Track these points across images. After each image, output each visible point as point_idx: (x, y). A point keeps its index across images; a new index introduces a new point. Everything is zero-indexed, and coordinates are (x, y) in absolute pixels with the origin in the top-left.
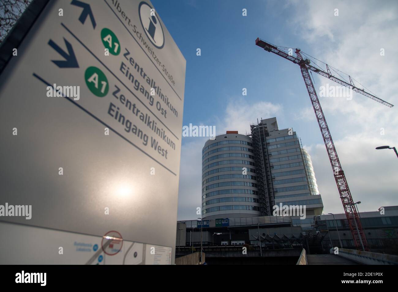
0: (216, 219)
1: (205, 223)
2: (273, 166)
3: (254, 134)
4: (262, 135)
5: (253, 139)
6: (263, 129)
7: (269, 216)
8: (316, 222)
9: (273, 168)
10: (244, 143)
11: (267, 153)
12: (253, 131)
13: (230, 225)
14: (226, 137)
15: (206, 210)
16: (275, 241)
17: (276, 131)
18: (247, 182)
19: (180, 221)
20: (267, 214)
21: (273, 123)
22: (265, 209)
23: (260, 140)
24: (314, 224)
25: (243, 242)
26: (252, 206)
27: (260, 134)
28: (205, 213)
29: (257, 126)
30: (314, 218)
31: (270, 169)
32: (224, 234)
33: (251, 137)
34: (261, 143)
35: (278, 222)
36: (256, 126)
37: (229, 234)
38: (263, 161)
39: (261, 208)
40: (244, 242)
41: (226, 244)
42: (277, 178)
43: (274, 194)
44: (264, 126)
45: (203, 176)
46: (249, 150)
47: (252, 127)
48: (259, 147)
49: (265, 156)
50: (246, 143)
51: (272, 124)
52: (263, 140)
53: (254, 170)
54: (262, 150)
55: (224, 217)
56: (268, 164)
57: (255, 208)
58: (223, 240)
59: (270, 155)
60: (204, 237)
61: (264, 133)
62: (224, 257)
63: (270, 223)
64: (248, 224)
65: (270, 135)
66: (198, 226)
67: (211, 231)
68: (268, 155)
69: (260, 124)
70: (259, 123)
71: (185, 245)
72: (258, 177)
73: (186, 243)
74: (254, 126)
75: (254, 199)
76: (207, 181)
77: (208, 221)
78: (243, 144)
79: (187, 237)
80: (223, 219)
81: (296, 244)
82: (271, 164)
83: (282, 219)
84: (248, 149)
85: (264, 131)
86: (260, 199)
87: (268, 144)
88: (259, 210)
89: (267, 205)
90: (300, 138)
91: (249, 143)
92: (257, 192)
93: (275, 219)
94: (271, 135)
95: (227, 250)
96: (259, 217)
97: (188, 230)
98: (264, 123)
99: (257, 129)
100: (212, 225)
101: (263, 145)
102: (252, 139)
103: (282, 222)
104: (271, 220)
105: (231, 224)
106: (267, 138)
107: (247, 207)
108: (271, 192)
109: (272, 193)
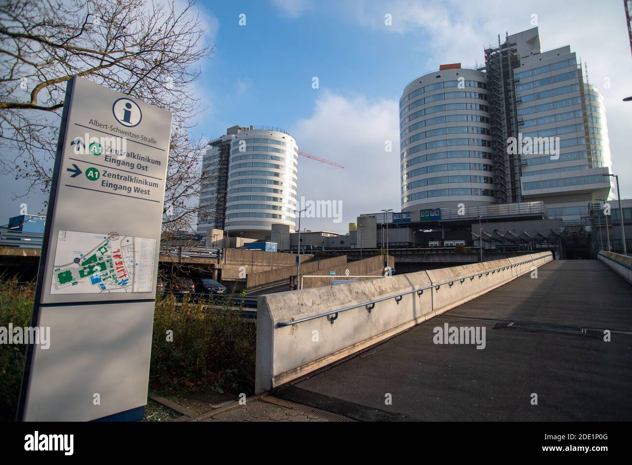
0: (421, 211)
1: (404, 216)
2: (522, 122)
3: (490, 66)
4: (506, 66)
5: (488, 74)
6: (509, 55)
7: (510, 203)
8: (592, 212)
9: (523, 124)
10: (472, 84)
11: (512, 99)
12: (489, 61)
13: (443, 219)
14: (438, 77)
15: (408, 196)
16: (509, 240)
17: (534, 55)
18: (474, 152)
20: (506, 201)
21: (531, 40)
22: (504, 193)
23: (502, 75)
24: (589, 216)
26: (481, 189)
27: (501, 64)
28: (405, 200)
29: (498, 49)
30: (589, 205)
31: (517, 127)
32: (435, 230)
33: (484, 71)
34: (502, 81)
35: (521, 213)
36: (496, 50)
37: (442, 232)
38: (505, 114)
39: (497, 191)
40: (463, 242)
41: (437, 244)
43: (520, 169)
44: (512, 47)
46: (479, 97)
47: (488, 52)
48: (499, 89)
49: (508, 104)
50: (474, 84)
51: (527, 42)
52: (506, 75)
53: (488, 130)
54: (503, 95)
55: (434, 208)
56: (514, 119)
57: (486, 193)
58: (433, 240)
59: (518, 102)
60: (404, 236)
61: (510, 63)
62: (426, 261)
63: (508, 214)
64: (470, 217)
65: (521, 65)
66: (394, 220)
67: (414, 226)
68: (515, 102)
69: (504, 46)
70: (502, 43)
71: (376, 247)
72: (494, 142)
73: (378, 244)
74: (491, 49)
75: (486, 178)
76: (411, 151)
77: (409, 213)
78: (470, 85)
79: (378, 236)
80: (431, 210)
81: (548, 245)
82: (519, 118)
83: (529, 208)
84: (479, 95)
85: (509, 59)
86: (496, 177)
87: (516, 82)
88: (492, 195)
89: (507, 187)
90: (585, 63)
91: (481, 83)
92: (490, 166)
93: (516, 209)
94: (523, 64)
95: (435, 252)
96: (489, 206)
97: (379, 227)
98: (511, 42)
99: (498, 55)
100: (416, 219)
101: (506, 84)
102: (487, 76)
103: (527, 213)
104: (509, 210)
105: (445, 217)
106: (516, 71)
107: (473, 191)
108: (516, 166)
109: (518, 168)
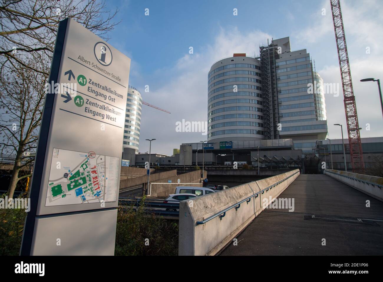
0: (220, 142)
1: (210, 146)
2: (280, 91)
3: (263, 57)
4: (271, 58)
5: (261, 61)
6: (274, 51)
7: (272, 139)
8: (318, 146)
9: (281, 93)
10: (252, 66)
11: (275, 77)
12: (262, 53)
13: (233, 148)
14: (232, 60)
15: (212, 133)
16: (274, 162)
17: (287, 52)
18: (252, 107)
19: (187, 144)
20: (270, 138)
21: (285, 44)
22: (269, 133)
23: (269, 63)
24: (316, 148)
25: (245, 163)
26: (256, 130)
27: (269, 56)
28: (210, 136)
29: (267, 47)
30: (316, 142)
31: (277, 94)
32: (228, 155)
33: (259, 59)
34: (269, 66)
35: (280, 145)
36: (266, 48)
37: (232, 156)
38: (271, 86)
39: (265, 132)
41: (229, 164)
42: (283, 104)
43: (279, 119)
44: (275, 47)
45: (208, 101)
47: (262, 48)
48: (268, 71)
49: (273, 80)
50: (253, 67)
51: (283, 45)
52: (272, 63)
53: (261, 95)
54: (270, 74)
55: (228, 140)
56: (276, 89)
57: (259, 132)
58: (227, 161)
59: (278, 79)
60: (209, 158)
61: (274, 55)
62: (225, 174)
63: (272, 146)
64: (250, 147)
65: (280, 58)
66: (203, 148)
67: (216, 152)
68: (277, 79)
69: (271, 46)
70: (269, 44)
71: (191, 164)
72: (264, 102)
73: (192, 162)
74: (263, 47)
75: (259, 124)
76: (213, 105)
77: (213, 143)
78: (251, 67)
79: (194, 158)
80: (227, 142)
81: (295, 165)
82: (279, 89)
83: (284, 143)
84: (256, 73)
85: (274, 53)
86: (265, 123)
87: (277, 67)
88: (262, 134)
89: (271, 130)
90: (314, 60)
91: (257, 66)
92: (262, 117)
93: (277, 143)
94: (281, 58)
95: (229, 169)
96: (261, 141)
97: (194, 152)
98: (275, 44)
99: (267, 51)
100: (217, 147)
101: (272, 68)
102: (261, 63)
103: (283, 145)
104: (272, 144)
105: (235, 147)
106: (277, 61)
107: (251, 131)
109: (277, 118)
